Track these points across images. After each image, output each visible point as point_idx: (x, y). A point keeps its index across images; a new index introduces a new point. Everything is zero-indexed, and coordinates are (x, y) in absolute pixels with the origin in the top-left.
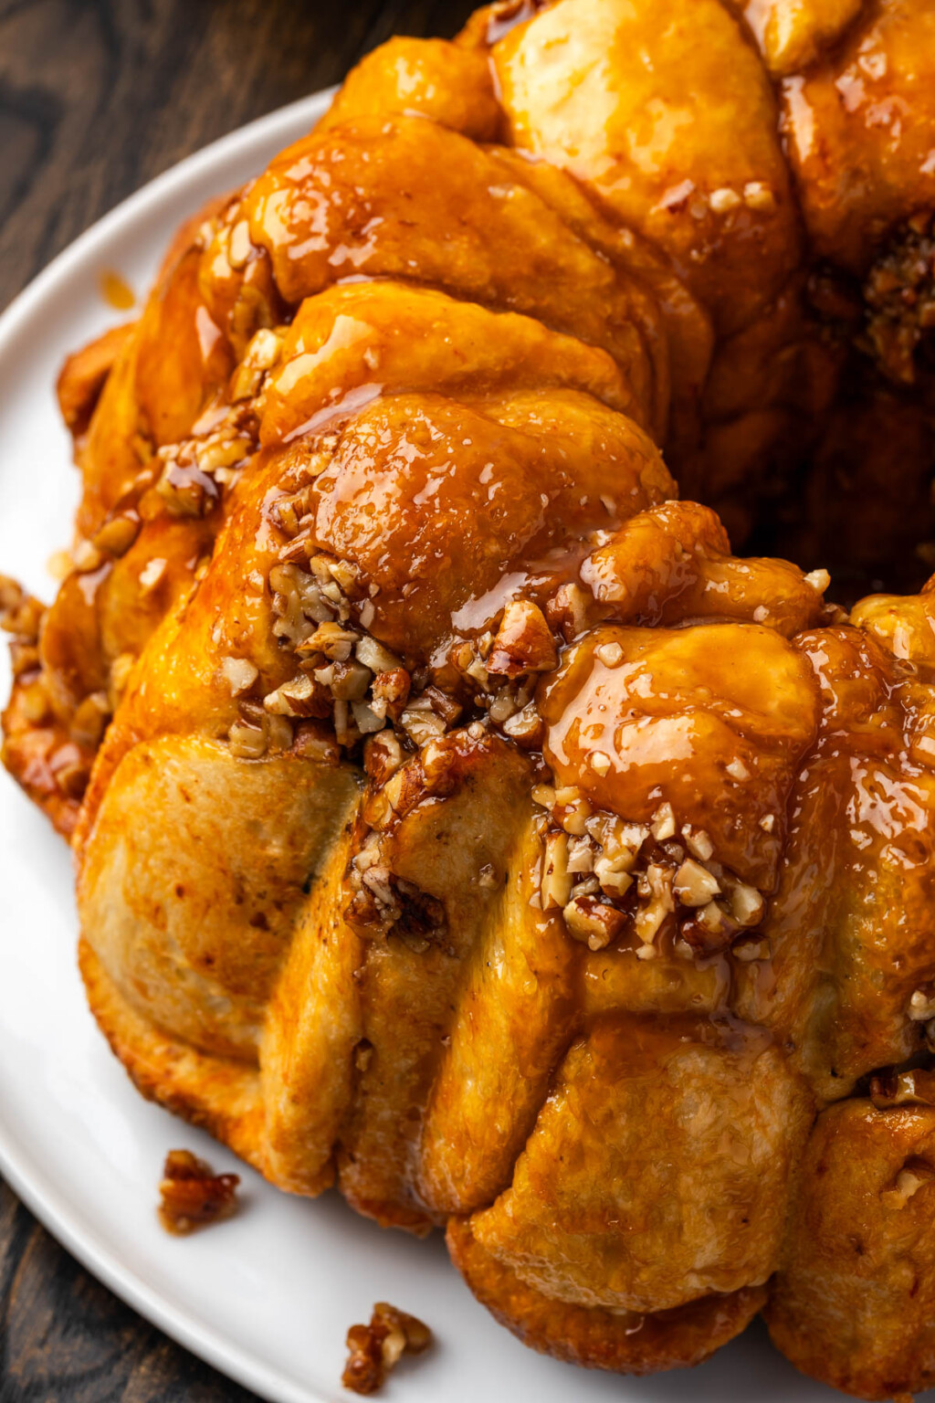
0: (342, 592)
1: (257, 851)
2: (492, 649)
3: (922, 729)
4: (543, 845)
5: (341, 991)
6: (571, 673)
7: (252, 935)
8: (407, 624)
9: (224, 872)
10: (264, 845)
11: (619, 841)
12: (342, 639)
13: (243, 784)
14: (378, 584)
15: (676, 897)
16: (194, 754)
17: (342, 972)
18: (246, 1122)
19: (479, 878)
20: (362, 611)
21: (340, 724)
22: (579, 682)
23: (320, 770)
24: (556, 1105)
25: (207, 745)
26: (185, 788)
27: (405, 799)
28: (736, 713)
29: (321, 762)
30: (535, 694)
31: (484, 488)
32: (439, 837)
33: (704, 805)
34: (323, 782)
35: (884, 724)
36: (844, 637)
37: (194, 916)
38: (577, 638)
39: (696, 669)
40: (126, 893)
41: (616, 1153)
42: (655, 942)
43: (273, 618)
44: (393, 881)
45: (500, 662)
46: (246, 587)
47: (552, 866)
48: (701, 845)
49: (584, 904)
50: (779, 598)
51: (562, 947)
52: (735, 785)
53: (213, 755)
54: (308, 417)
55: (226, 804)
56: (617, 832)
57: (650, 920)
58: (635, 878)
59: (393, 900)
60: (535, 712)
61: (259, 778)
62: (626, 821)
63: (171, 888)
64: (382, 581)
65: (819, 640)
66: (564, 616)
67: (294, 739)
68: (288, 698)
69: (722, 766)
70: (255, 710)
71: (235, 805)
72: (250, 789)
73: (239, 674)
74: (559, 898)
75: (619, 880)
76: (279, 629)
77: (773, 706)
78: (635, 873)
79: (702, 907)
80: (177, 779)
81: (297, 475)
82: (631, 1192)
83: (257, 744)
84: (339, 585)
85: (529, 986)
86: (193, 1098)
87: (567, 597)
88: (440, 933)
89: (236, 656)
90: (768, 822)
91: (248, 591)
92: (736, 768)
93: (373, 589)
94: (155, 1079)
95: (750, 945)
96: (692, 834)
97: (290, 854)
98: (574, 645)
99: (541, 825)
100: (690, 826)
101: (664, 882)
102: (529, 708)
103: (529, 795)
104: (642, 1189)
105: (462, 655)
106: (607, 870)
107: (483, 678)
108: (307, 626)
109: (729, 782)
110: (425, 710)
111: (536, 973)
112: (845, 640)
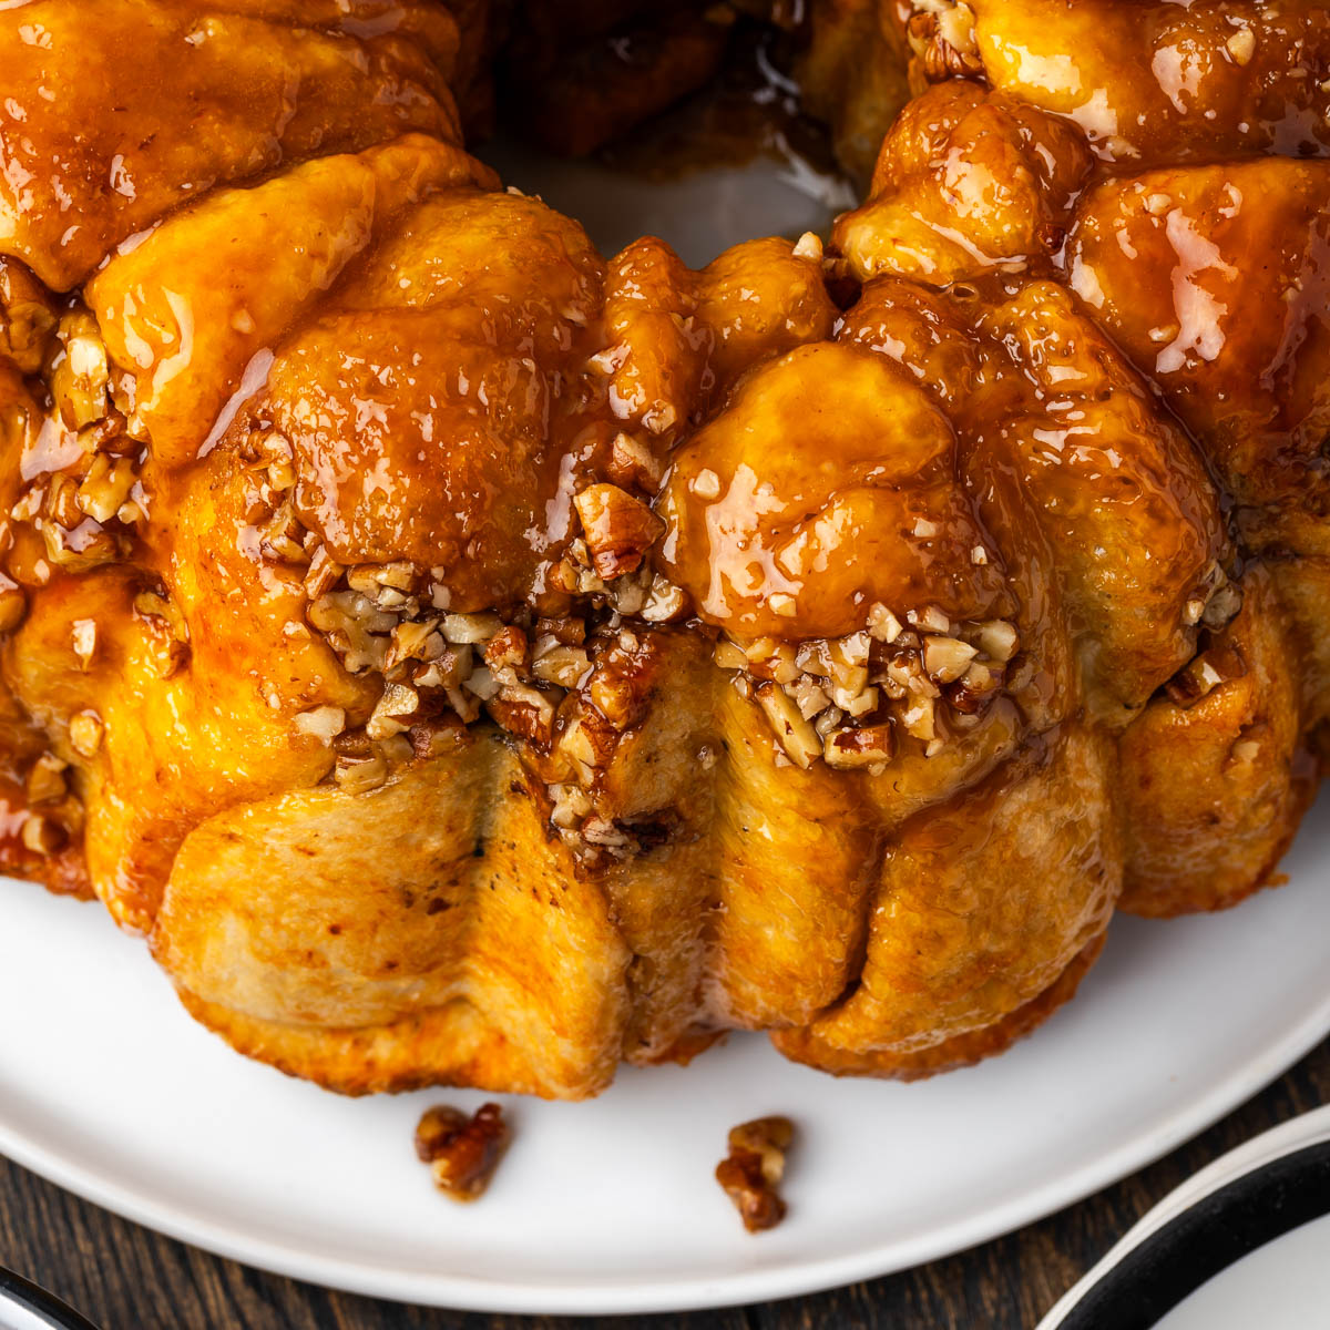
0: (402, 592)
1: (415, 857)
2: (591, 555)
3: (1040, 361)
4: (758, 705)
5: (600, 939)
6: (683, 527)
7: (432, 922)
8: (488, 580)
9: (384, 891)
10: (419, 848)
11: (844, 663)
12: (428, 635)
13: (376, 815)
14: (439, 565)
15: (937, 682)
16: (301, 815)
17: (597, 924)
18: (483, 1058)
19: (700, 764)
20: (433, 596)
21: (460, 707)
22: (696, 531)
23: (458, 757)
24: (889, 911)
25: (312, 800)
26: (302, 846)
27: (601, 751)
28: (879, 470)
29: (456, 748)
30: (656, 566)
31: (472, 398)
32: (648, 760)
33: (916, 583)
34: (465, 763)
35: (1000, 375)
36: (892, 304)
37: (361, 941)
38: (663, 484)
39: (799, 445)
40: (258, 954)
41: (971, 917)
42: (937, 734)
43: (338, 658)
44: (618, 825)
45: (608, 563)
46: (285, 643)
47: (787, 724)
48: (935, 621)
49: (844, 742)
50: (796, 300)
51: (834, 786)
52: (929, 545)
53: (328, 806)
54: (214, 421)
55: (363, 838)
56: (836, 655)
57: (918, 717)
58: (879, 686)
59: (626, 838)
60: (671, 584)
61: (393, 799)
62: (837, 638)
63: (322, 930)
64: (443, 560)
65: (875, 328)
66: (635, 473)
67: (412, 745)
68: (394, 718)
69: (907, 534)
70: (359, 744)
71: (375, 836)
72: (387, 814)
73: (323, 724)
74: (814, 750)
75: (868, 701)
76: (352, 663)
77: (899, 435)
78: (876, 681)
79: (966, 673)
80: (288, 842)
81: (266, 499)
82: (1000, 934)
83: (376, 772)
84: (396, 589)
85: (813, 834)
86: (413, 1071)
87: (626, 451)
88: (680, 831)
89: (310, 710)
90: (980, 554)
91: (290, 644)
92: (924, 528)
93: (438, 572)
94: (361, 1079)
95: (1019, 673)
96: (921, 619)
97: (452, 839)
98: (662, 494)
99: (745, 690)
100: (913, 612)
101: (917, 677)
102: (659, 584)
103: (713, 664)
104: (1008, 927)
105: (565, 579)
106: (851, 699)
107: (599, 586)
108: (378, 642)
109: (922, 544)
110: (555, 649)
111: (817, 820)
112: (895, 307)
